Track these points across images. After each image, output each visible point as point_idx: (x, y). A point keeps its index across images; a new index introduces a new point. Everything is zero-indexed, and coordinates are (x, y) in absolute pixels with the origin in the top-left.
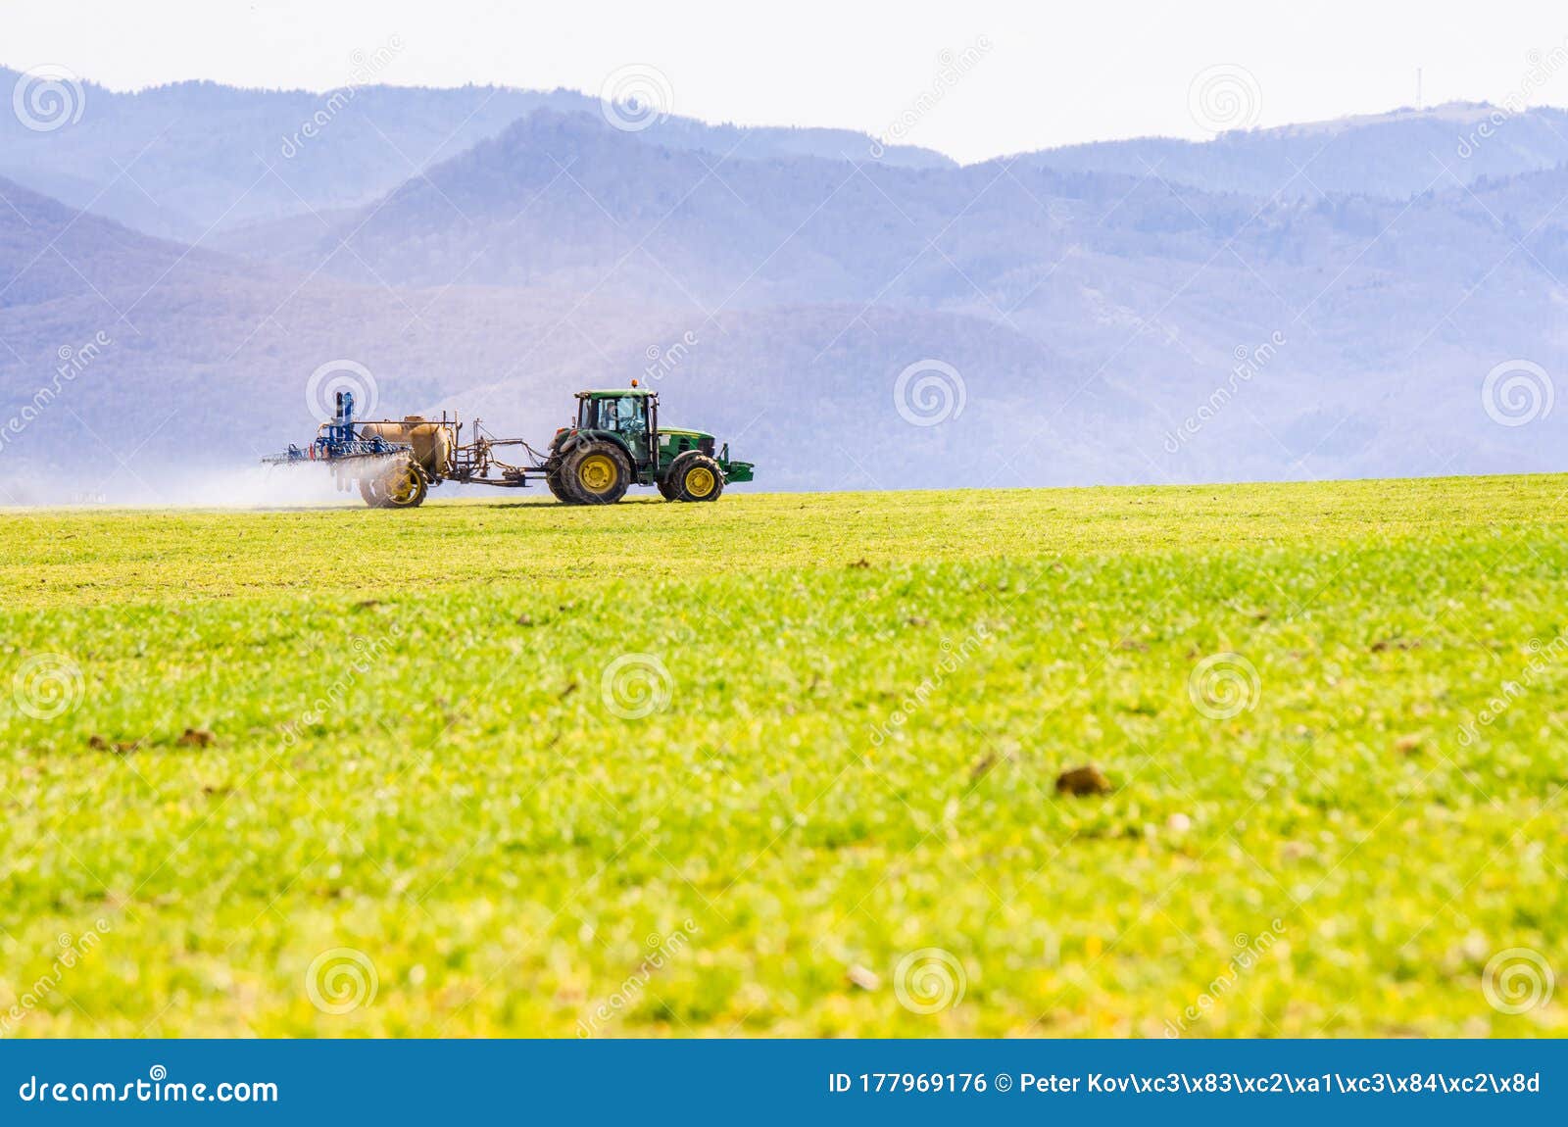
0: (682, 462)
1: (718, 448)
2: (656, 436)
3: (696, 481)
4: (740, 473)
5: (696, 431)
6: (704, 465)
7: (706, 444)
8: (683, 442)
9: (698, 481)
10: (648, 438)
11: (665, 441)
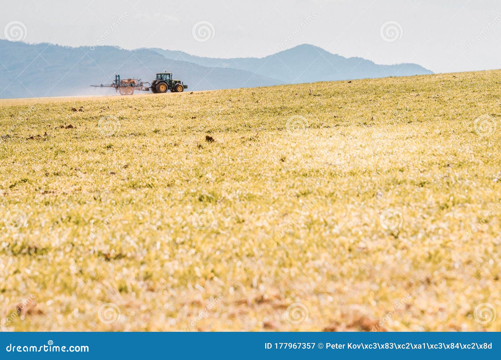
0: (176, 86)
1: (181, 83)
2: (172, 81)
3: (179, 89)
4: (185, 87)
5: (177, 80)
6: (180, 86)
7: (179, 82)
8: (176, 82)
9: (180, 89)
10: (170, 81)
11: (173, 82)
